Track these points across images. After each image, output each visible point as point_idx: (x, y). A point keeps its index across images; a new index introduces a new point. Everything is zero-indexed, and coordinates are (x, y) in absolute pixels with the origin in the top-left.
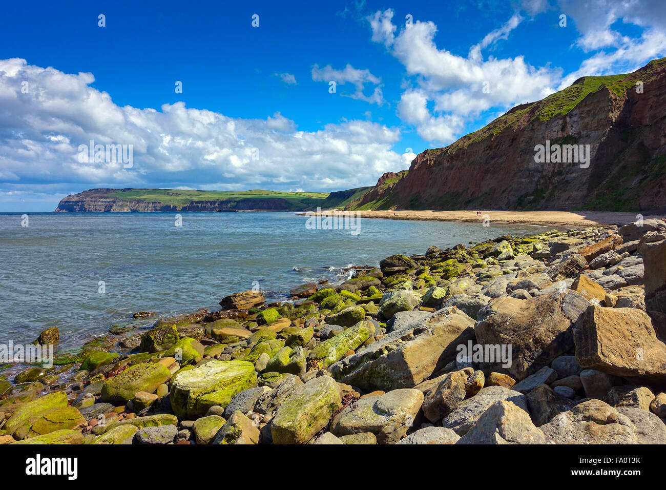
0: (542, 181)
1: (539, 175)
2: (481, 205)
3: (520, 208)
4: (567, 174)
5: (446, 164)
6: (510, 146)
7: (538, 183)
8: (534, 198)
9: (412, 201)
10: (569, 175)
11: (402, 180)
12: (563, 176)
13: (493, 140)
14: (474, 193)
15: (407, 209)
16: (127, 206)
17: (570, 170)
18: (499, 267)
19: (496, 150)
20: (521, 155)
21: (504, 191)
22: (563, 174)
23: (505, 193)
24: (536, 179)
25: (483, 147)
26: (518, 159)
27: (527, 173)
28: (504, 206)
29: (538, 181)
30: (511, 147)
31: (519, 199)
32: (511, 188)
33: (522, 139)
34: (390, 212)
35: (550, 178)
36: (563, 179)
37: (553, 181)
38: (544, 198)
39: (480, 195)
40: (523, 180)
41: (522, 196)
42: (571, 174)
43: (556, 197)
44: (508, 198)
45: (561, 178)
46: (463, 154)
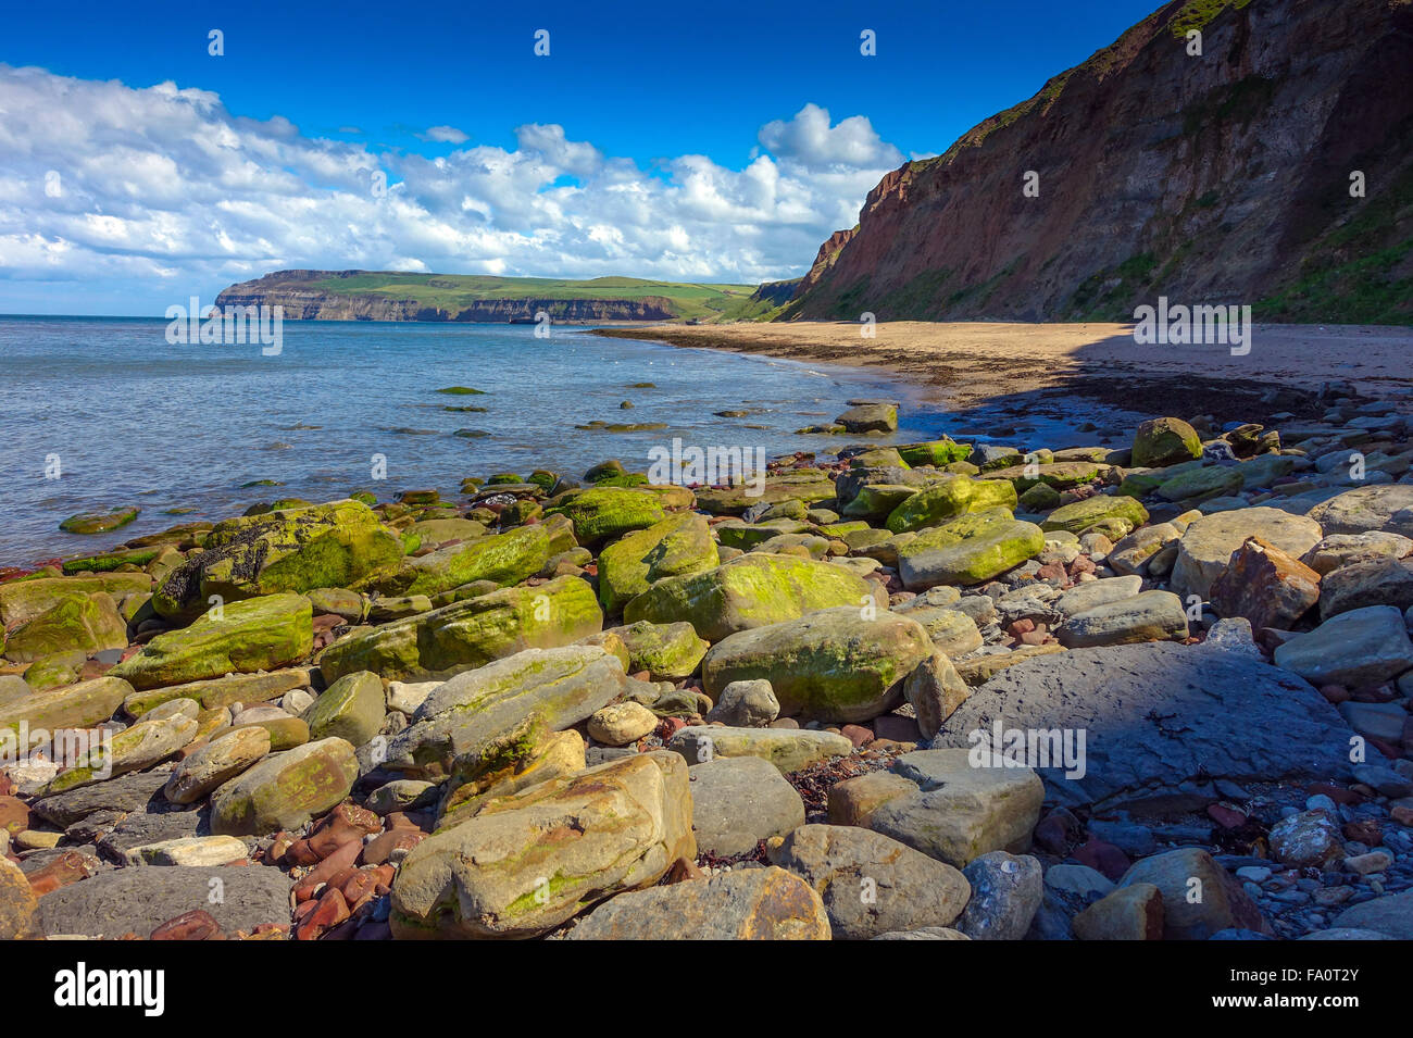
0: (1155, 231)
1: (1150, 211)
2: (982, 306)
3: (1080, 314)
4: (1230, 203)
5: (935, 196)
6: (1083, 129)
7: (1145, 237)
8: (1123, 283)
9: (847, 296)
10: (1237, 208)
11: (849, 244)
12: (1218, 212)
13: (1044, 114)
14: (975, 270)
15: (828, 318)
16: (348, 307)
17: (1240, 190)
19: (1049, 142)
20: (1107, 153)
21: (1047, 265)
22: (1216, 205)
23: (1051, 269)
24: (1139, 225)
25: (1018, 140)
26: (1100, 165)
27: (1118, 206)
28: (1039, 311)
29: (1147, 230)
30: (1088, 131)
31: (1082, 289)
32: (1067, 254)
33: (1116, 103)
35: (1177, 220)
36: (1217, 220)
37: (1187, 227)
38: (1147, 282)
39: (989, 279)
40: (1104, 229)
41: (1091, 279)
42: (1242, 202)
43: (1183, 279)
44: (1054, 285)
45: (1209, 218)
46: (972, 161)
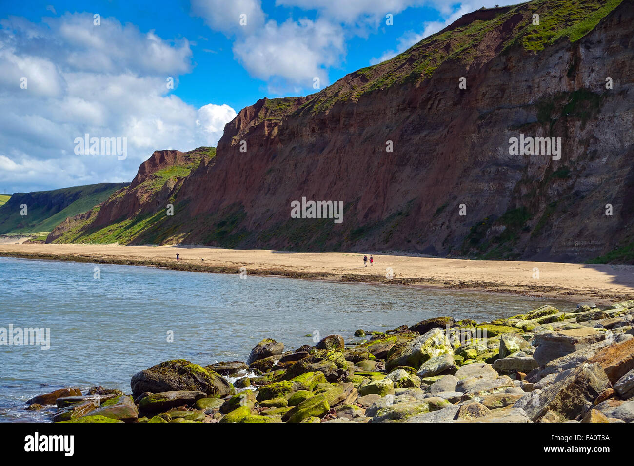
0: (524, 190)
1: (519, 176)
2: (386, 241)
3: (476, 251)
4: (578, 177)
5: (309, 138)
6: (455, 104)
7: (517, 194)
8: (507, 231)
9: (223, 224)
10: (583, 180)
11: (200, 171)
12: (570, 182)
13: (418, 85)
14: (371, 210)
15: (209, 244)
17: (584, 168)
18: (421, 393)
19: (426, 111)
20: (479, 127)
21: (439, 211)
22: (570, 177)
23: (443, 214)
24: (511, 185)
25: (394, 103)
26: (474, 136)
27: (493, 169)
28: (439, 247)
29: (517, 189)
30: (459, 107)
31: (474, 231)
33: (483, 89)
34: (167, 251)
35: (541, 185)
36: (571, 188)
37: (549, 191)
38: (527, 230)
39: (384, 218)
40: (484, 186)
41: (480, 224)
42: (586, 177)
43: (554, 230)
44: (448, 227)
45: (565, 186)
46: (349, 115)
